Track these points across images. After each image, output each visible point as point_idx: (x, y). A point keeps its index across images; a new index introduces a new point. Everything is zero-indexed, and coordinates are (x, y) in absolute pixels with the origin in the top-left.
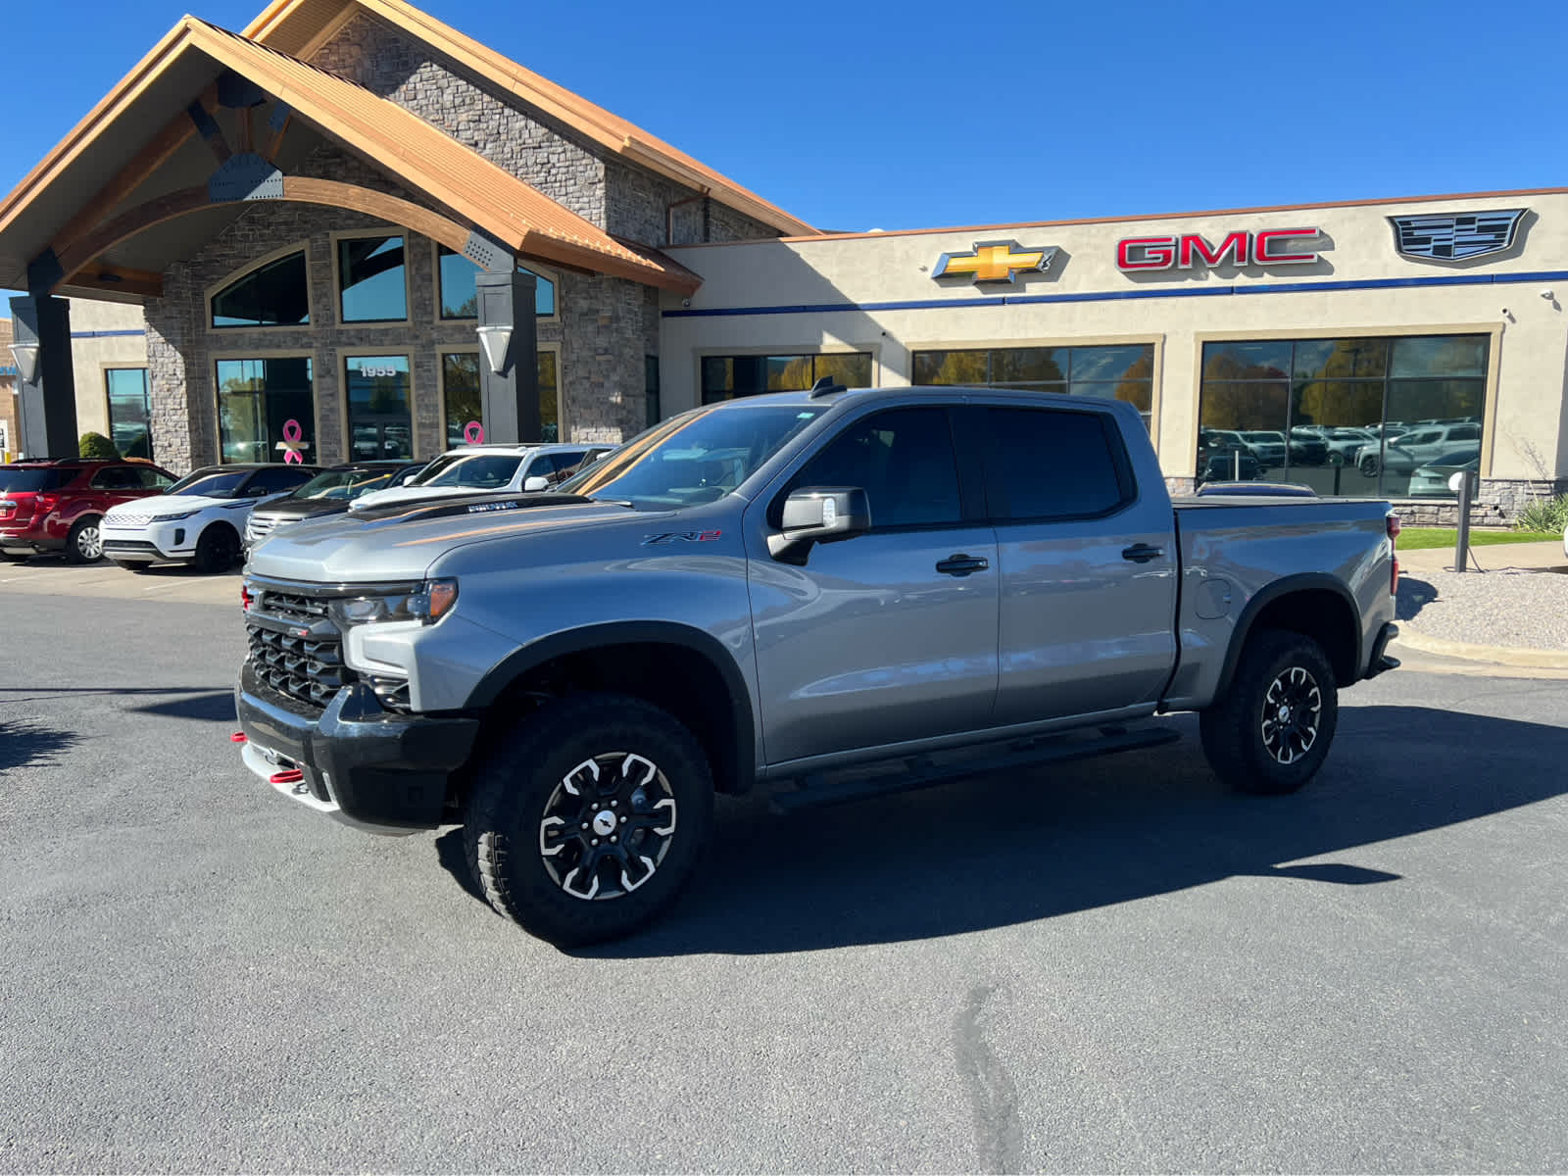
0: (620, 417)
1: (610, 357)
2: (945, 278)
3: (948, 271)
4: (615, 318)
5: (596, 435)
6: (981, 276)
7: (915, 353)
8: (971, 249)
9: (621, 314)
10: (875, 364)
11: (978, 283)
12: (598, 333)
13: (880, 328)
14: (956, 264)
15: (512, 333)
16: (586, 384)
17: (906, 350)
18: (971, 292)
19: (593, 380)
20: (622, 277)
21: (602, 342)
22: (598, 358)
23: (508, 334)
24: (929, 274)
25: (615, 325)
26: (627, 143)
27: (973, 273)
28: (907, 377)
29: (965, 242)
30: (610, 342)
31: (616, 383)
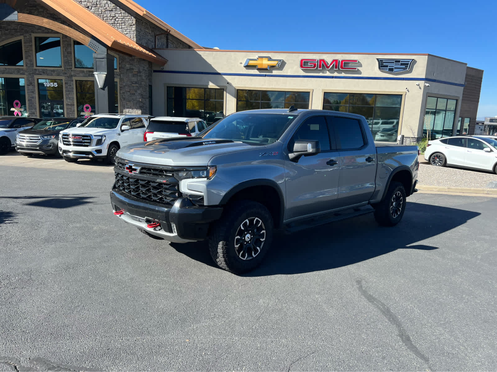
0: (140, 105)
1: (137, 85)
2: (248, 67)
3: (249, 64)
4: (139, 72)
5: (132, 111)
6: (259, 67)
7: (237, 90)
8: (256, 58)
9: (141, 71)
10: (225, 92)
11: (259, 69)
12: (133, 76)
13: (227, 81)
14: (251, 63)
15: (107, 75)
16: (129, 93)
17: (235, 89)
18: (256, 72)
19: (131, 92)
20: (142, 58)
21: (134, 79)
22: (133, 85)
23: (105, 75)
24: (243, 65)
25: (139, 74)
26: (145, 13)
27: (257, 66)
28: (235, 97)
29: (255, 56)
30: (137, 80)
31: (139, 94)
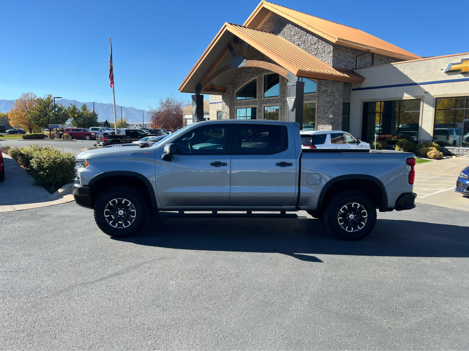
0: (332, 121)
1: (330, 104)
2: (450, 72)
3: (451, 69)
4: (333, 92)
5: (325, 127)
6: (463, 71)
7: (437, 98)
8: (460, 61)
9: (334, 91)
10: (422, 103)
11: (462, 73)
12: (327, 97)
13: (424, 90)
14: (454, 67)
15: (296, 99)
16: (323, 112)
17: (434, 98)
18: (460, 76)
19: (325, 111)
20: (334, 80)
21: (328, 100)
22: (326, 104)
23: (294, 99)
24: (444, 71)
25: (332, 94)
26: (337, 40)
27: (460, 70)
28: (433, 107)
29: (458, 59)
30: (330, 100)
31: (331, 111)
